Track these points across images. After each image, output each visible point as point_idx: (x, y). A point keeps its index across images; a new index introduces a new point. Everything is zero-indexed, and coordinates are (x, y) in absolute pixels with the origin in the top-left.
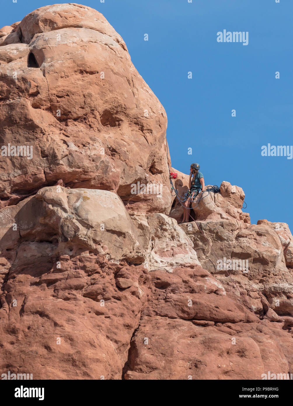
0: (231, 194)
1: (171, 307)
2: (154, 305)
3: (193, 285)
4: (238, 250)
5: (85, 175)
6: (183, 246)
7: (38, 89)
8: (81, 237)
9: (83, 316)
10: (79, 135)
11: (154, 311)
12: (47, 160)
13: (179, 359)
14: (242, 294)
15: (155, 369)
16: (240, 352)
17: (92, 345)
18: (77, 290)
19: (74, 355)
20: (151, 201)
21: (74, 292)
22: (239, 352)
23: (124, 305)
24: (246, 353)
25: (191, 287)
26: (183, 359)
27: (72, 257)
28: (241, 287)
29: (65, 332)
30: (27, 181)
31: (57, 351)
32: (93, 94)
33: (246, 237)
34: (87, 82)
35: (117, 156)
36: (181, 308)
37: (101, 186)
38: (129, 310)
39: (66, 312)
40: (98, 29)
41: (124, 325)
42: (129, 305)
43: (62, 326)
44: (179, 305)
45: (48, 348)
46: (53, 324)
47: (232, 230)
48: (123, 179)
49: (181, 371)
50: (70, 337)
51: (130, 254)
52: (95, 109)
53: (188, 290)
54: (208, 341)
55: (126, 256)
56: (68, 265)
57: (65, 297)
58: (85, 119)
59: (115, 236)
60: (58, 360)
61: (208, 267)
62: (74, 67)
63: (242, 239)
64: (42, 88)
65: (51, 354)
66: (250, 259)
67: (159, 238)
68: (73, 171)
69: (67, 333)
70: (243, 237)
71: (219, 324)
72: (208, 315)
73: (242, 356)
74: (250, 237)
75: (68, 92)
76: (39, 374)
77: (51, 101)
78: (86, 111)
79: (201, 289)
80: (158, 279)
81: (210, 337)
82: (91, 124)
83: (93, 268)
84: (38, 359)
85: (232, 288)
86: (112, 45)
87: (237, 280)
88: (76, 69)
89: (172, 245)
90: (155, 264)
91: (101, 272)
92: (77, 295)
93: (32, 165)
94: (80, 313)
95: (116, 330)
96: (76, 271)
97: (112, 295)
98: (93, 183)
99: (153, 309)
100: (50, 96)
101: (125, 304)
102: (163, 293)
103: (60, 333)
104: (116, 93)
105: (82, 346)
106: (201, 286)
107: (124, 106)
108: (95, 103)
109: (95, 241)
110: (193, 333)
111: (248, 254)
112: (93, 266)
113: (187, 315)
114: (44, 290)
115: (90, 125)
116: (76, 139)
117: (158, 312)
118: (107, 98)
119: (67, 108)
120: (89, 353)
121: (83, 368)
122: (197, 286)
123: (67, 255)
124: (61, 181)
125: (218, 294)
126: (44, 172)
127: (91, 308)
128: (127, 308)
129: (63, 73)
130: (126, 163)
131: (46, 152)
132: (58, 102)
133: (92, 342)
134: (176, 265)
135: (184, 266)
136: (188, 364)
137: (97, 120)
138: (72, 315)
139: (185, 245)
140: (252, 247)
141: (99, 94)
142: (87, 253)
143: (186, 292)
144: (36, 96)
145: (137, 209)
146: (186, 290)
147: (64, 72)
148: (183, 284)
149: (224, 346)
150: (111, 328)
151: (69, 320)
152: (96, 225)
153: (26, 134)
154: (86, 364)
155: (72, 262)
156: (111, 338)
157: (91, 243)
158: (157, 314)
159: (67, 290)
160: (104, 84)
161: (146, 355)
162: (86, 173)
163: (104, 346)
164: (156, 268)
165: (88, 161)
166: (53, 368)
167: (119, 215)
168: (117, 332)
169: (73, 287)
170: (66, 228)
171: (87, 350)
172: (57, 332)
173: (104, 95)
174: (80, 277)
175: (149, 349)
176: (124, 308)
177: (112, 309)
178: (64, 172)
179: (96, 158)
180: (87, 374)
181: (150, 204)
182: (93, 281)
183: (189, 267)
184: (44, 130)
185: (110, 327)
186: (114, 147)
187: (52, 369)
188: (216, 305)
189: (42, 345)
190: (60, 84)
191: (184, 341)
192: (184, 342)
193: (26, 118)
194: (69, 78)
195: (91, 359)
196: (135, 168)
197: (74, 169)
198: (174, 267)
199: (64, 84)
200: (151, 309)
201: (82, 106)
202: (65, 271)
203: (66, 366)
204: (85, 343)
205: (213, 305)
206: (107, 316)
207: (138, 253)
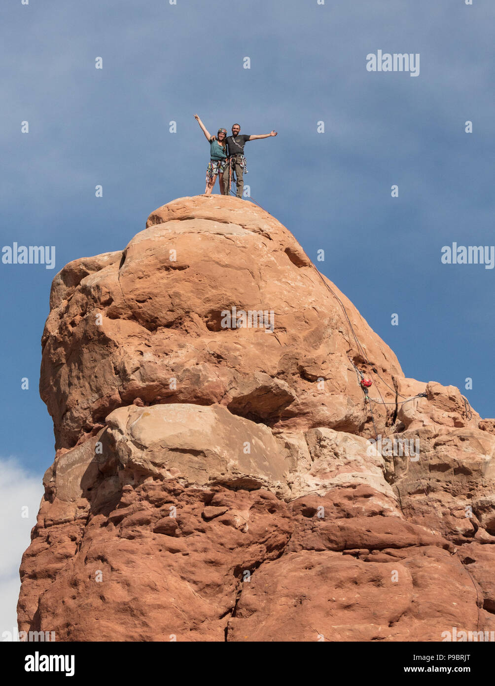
0: (434, 396)
1: (317, 538)
2: (300, 537)
3: (348, 507)
4: (434, 462)
5: (166, 389)
6: (353, 464)
7: (111, 295)
8: (136, 461)
9: (148, 556)
10: (163, 343)
11: (300, 545)
12: (120, 377)
13: (281, 596)
14: (444, 514)
15: (255, 611)
16: (375, 581)
17: (153, 589)
18: (142, 525)
19: (130, 604)
20: (311, 414)
21: (138, 528)
22: (373, 581)
23: (208, 538)
24: (383, 581)
25: (344, 511)
26: (287, 596)
27: (134, 487)
28: (442, 506)
29: (122, 577)
30: (104, 405)
31: (111, 601)
32: (182, 292)
33: (444, 444)
34: (172, 279)
35: (223, 363)
36: (327, 537)
37: (197, 401)
38: (215, 543)
39: (125, 553)
40: (219, 218)
41: (206, 562)
42: (215, 537)
43: (118, 570)
44: (325, 534)
45: (102, 598)
46: (110, 568)
47: (428, 438)
48: (236, 389)
49: (281, 610)
50: (128, 582)
51: (223, 476)
52: (190, 311)
53: (342, 515)
54: (326, 570)
55: (214, 479)
56: (132, 497)
57: (128, 536)
58: (180, 324)
59: (188, 456)
60: (113, 611)
61: (405, 487)
62: (155, 265)
63: (439, 448)
64: (114, 293)
65: (105, 605)
66: (450, 470)
67: (319, 457)
68: (147, 385)
69: (124, 578)
70: (441, 444)
71: (375, 551)
72: (359, 542)
73: (379, 586)
74: (449, 443)
75: (150, 294)
76: (91, 630)
77: (130, 307)
78: (178, 314)
79: (359, 512)
80: (304, 505)
81: (329, 566)
82: (187, 328)
83: (157, 497)
84: (93, 613)
85: (432, 509)
86: (231, 234)
87: (437, 498)
88: (159, 266)
89: (337, 464)
90: (306, 488)
91: (176, 501)
92: (142, 531)
93: (106, 386)
94: (143, 552)
95: (193, 569)
96: (140, 504)
97: (193, 526)
98: (181, 397)
99: (299, 543)
100: (127, 302)
101: (210, 536)
102: (310, 522)
103: (116, 578)
104: (224, 289)
105: (139, 591)
106: (358, 508)
107: (239, 303)
108: (189, 303)
109: (155, 464)
110: (308, 563)
111: (445, 464)
112: (157, 494)
113: (336, 544)
114: (111, 530)
115: (186, 330)
116: (158, 348)
117: (304, 545)
118: (207, 296)
119: (153, 314)
120: (149, 598)
121: (142, 617)
122: (354, 509)
123: (129, 485)
124: (138, 400)
125: (384, 516)
126: (119, 392)
127: (162, 545)
128: (212, 541)
129: (141, 273)
130: (236, 370)
131: (117, 367)
132: (140, 308)
133: (153, 586)
134: (330, 486)
135: (342, 487)
136: (294, 601)
137: (195, 323)
138: (133, 557)
139: (356, 462)
140: (450, 456)
141: (192, 292)
142: (150, 480)
143: (340, 518)
144: (110, 304)
145: (295, 426)
146: (339, 515)
147: (141, 271)
148: (335, 508)
149: (342, 575)
150: (186, 567)
151: (129, 562)
152: (150, 445)
153: (102, 350)
154: (144, 611)
155: (136, 493)
156: (188, 579)
157: (151, 467)
158: (303, 548)
159: (130, 527)
160: (200, 279)
161: (247, 595)
162: (166, 387)
163: (174, 589)
164: (306, 493)
165: (165, 371)
166: (108, 622)
167: (190, 430)
168: (195, 571)
169: (135, 522)
170: (121, 452)
171: (145, 596)
172: (113, 577)
173: (202, 292)
174: (143, 510)
175: (253, 588)
176: (208, 541)
177: (192, 544)
178: (137, 389)
179: (176, 367)
180: (147, 625)
181: (311, 418)
182: (163, 513)
183: (348, 487)
184: (118, 342)
185: (184, 565)
186: (219, 353)
187: (106, 623)
188: (368, 528)
189: (98, 596)
190: (138, 286)
191: (294, 574)
192: (295, 576)
193: (98, 331)
194: (151, 277)
195: (149, 605)
196: (254, 374)
197: (147, 383)
198: (329, 489)
199: (144, 286)
200: (297, 543)
201: (170, 309)
202: (129, 505)
203: (125, 617)
204: (142, 587)
205: (364, 529)
206: (185, 553)
207: (236, 474)
